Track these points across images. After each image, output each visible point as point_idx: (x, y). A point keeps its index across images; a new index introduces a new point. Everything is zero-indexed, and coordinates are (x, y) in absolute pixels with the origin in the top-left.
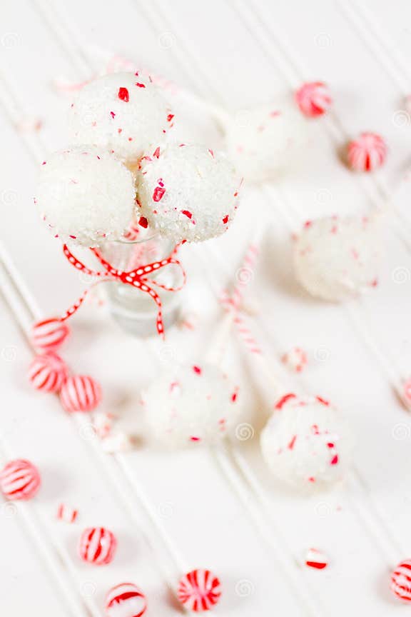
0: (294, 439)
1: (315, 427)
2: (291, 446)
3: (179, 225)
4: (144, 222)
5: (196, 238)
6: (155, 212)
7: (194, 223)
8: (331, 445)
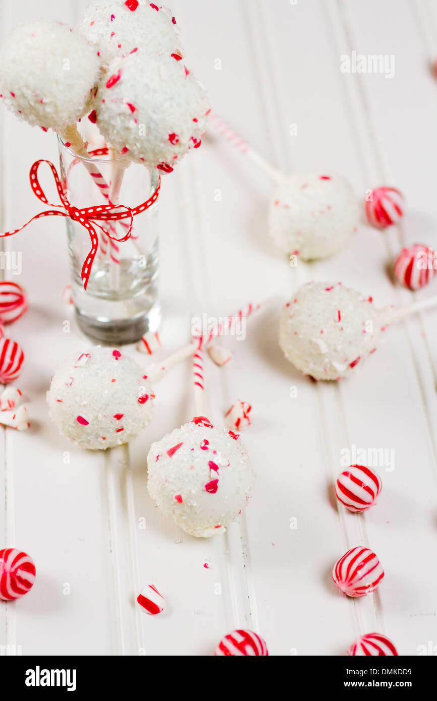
0: (179, 446)
1: (207, 442)
2: (172, 452)
3: (120, 119)
4: (93, 118)
5: (135, 145)
6: (104, 101)
7: (136, 121)
8: (214, 466)
